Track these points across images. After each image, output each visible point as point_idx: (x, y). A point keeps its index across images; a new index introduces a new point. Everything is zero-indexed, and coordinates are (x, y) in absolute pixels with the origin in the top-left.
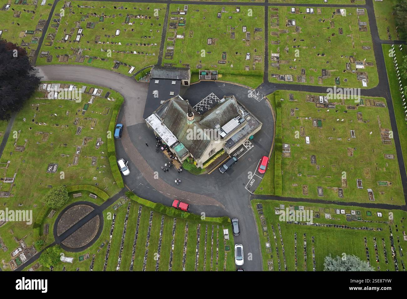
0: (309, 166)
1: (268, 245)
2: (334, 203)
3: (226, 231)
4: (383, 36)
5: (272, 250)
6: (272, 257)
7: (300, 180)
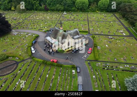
0: (109, 52)
1: (94, 77)
2: (123, 63)
3: (74, 71)
4: (127, 26)
5: (97, 79)
6: (96, 81)
7: (106, 56)
